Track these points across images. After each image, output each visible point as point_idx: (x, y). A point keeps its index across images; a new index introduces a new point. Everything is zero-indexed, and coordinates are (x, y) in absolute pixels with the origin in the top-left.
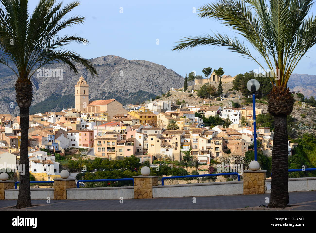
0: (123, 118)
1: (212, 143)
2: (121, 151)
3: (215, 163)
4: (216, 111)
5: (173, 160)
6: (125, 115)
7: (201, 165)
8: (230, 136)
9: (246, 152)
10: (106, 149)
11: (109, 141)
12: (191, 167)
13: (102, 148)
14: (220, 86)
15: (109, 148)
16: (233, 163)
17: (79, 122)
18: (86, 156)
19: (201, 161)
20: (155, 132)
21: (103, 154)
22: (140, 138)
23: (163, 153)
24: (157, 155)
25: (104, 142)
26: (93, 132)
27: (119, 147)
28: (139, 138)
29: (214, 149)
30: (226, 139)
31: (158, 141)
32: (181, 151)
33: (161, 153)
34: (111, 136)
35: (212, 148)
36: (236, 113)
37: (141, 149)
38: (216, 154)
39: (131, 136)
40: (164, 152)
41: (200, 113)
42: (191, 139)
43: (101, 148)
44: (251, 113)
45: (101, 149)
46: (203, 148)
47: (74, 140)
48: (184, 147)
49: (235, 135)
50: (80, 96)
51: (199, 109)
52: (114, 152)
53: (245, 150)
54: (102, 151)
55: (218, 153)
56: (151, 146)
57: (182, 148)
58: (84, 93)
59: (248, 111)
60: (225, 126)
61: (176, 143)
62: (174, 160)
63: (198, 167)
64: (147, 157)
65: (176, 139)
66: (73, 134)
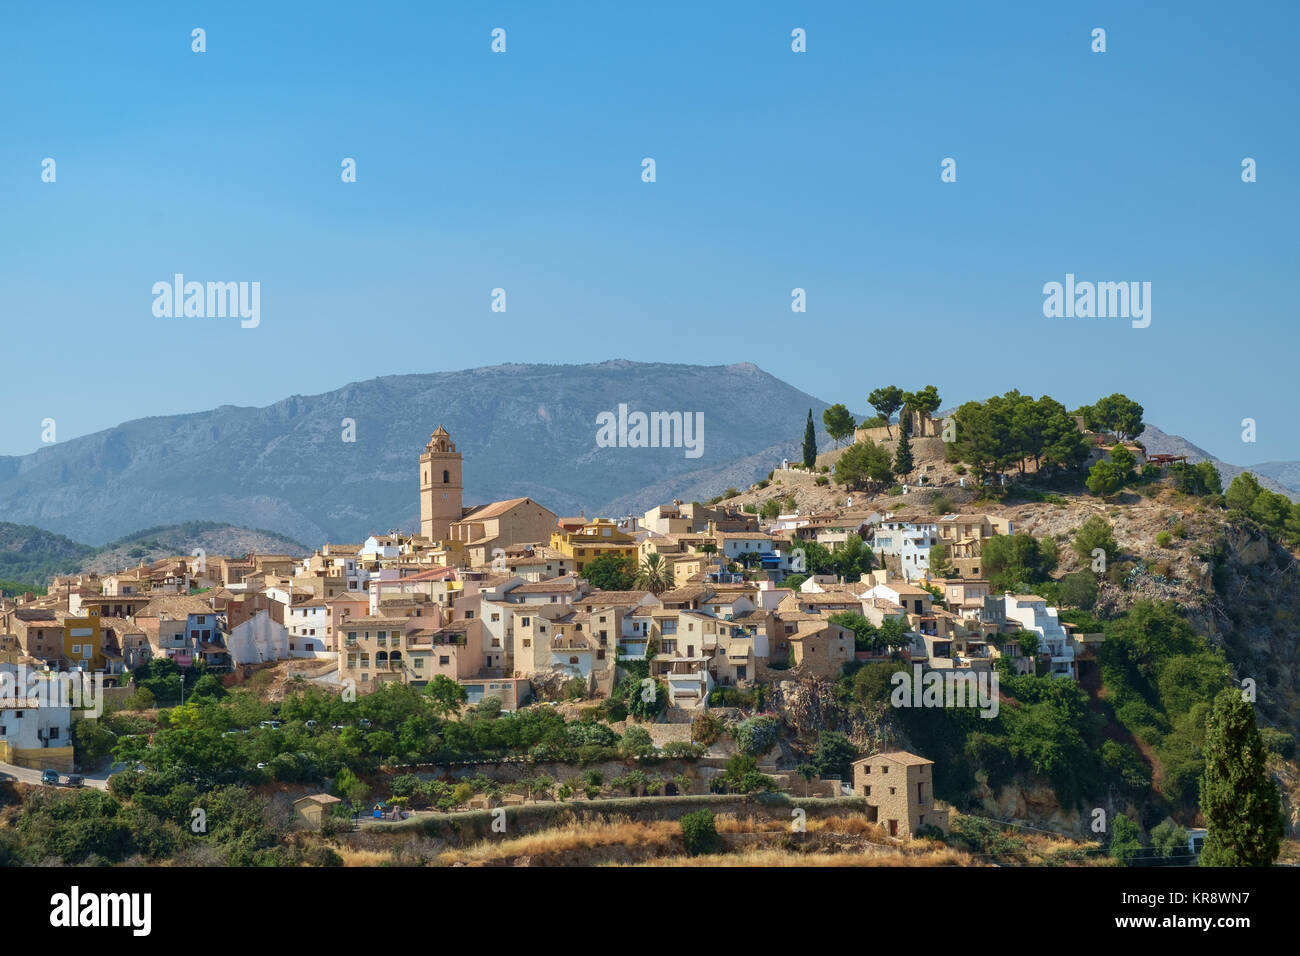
2: (419, 664)
10: (372, 659)
11: (381, 630)
13: (362, 655)
15: (381, 656)
17: (338, 571)
18: (300, 684)
21: (363, 675)
25: (367, 633)
27: (412, 651)
28: (494, 619)
36: (919, 535)
37: (498, 657)
39: (468, 613)
43: (358, 653)
45: (358, 657)
52: (398, 670)
54: (363, 665)
56: (521, 643)
60: (842, 578)
64: (501, 685)
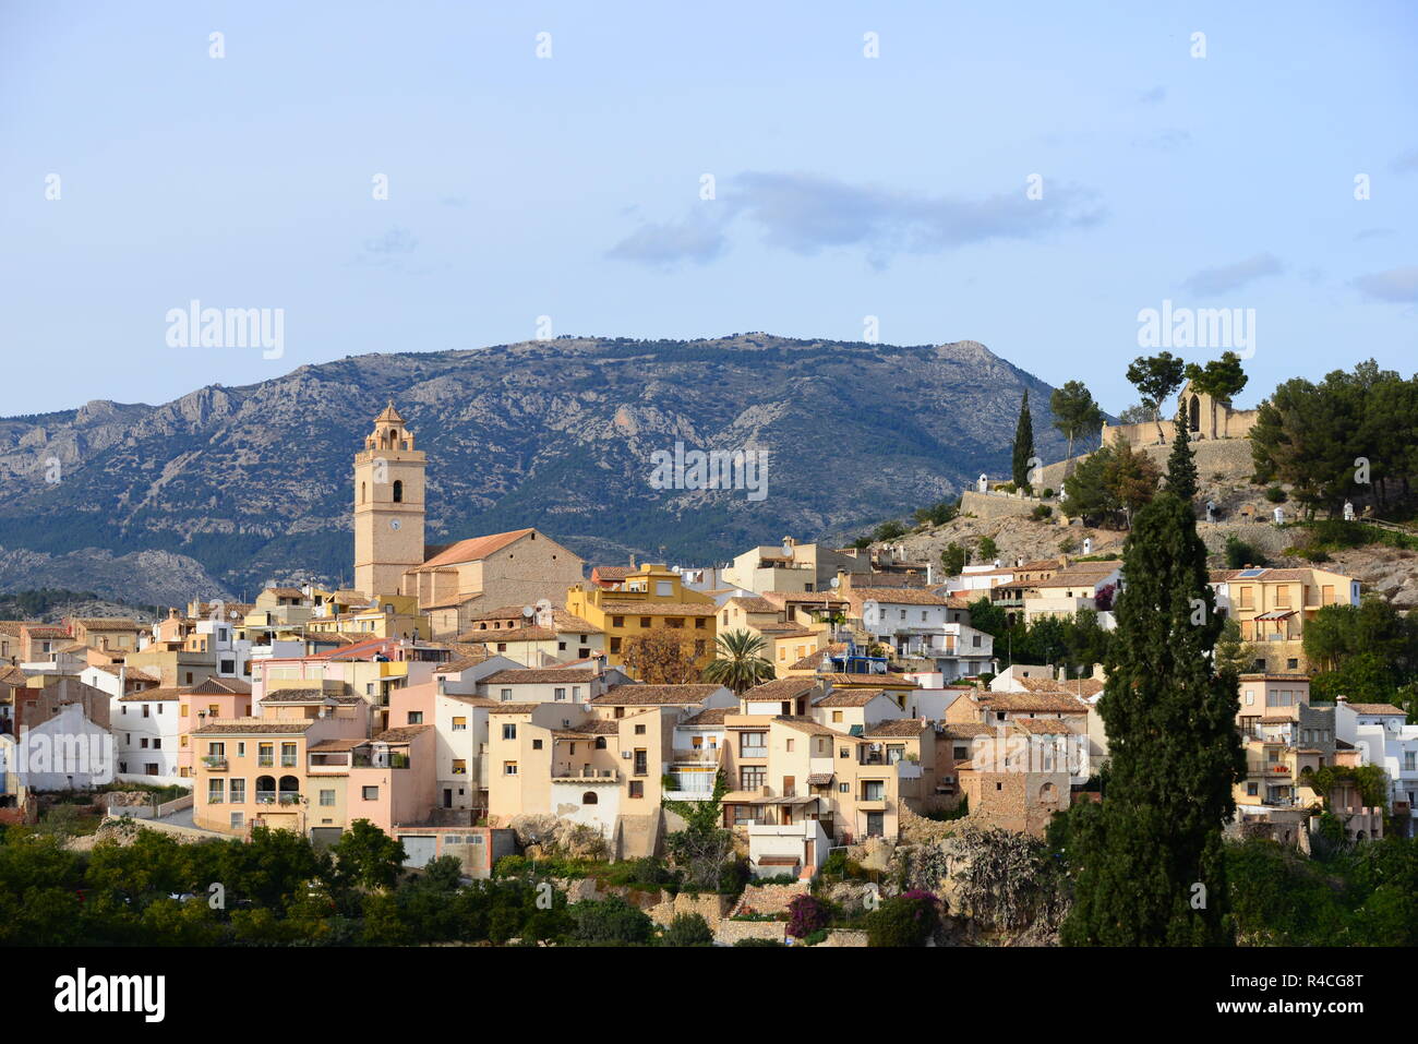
0: (517, 626)
1: (844, 755)
2: (326, 798)
3: (847, 876)
4: (1092, 593)
5: (620, 859)
6: (529, 612)
7: (759, 884)
8: (1001, 717)
9: (1057, 814)
10: (250, 788)
11: (266, 739)
12: (696, 897)
13: (233, 781)
14: (1182, 454)
15: (265, 784)
16: (962, 876)
18: (129, 828)
19: (766, 861)
20: (559, 693)
21: (235, 816)
22: (458, 724)
23: (567, 816)
24: (531, 825)
25: (242, 745)
26: (250, 694)
27: (318, 776)
28: (455, 727)
29: (856, 789)
30: (962, 734)
31: (538, 744)
32: (664, 803)
33: (554, 811)
34: (295, 715)
35: (844, 787)
37: (461, 792)
38: (863, 819)
39: (413, 716)
40: (573, 809)
41: (1006, 602)
42: (731, 729)
43: (227, 778)
44: (1288, 599)
45: (227, 785)
46: (789, 783)
47: (157, 744)
48: (686, 777)
49: (1039, 711)
50: (371, 516)
51: (1005, 580)
52: (293, 808)
53: (1049, 797)
54: (234, 798)
55: (875, 817)
56: (501, 768)
57: (671, 782)
58: (397, 498)
59: (1271, 590)
60: (1061, 671)
61: (640, 756)
62: (627, 857)
63: (743, 898)
64: (465, 837)
65: (640, 729)
66: (153, 706)
